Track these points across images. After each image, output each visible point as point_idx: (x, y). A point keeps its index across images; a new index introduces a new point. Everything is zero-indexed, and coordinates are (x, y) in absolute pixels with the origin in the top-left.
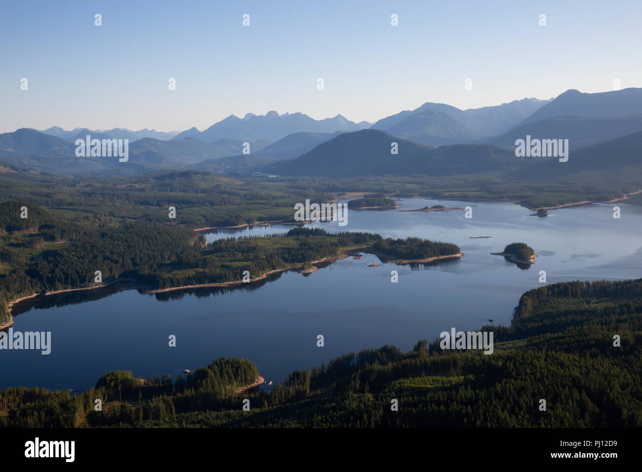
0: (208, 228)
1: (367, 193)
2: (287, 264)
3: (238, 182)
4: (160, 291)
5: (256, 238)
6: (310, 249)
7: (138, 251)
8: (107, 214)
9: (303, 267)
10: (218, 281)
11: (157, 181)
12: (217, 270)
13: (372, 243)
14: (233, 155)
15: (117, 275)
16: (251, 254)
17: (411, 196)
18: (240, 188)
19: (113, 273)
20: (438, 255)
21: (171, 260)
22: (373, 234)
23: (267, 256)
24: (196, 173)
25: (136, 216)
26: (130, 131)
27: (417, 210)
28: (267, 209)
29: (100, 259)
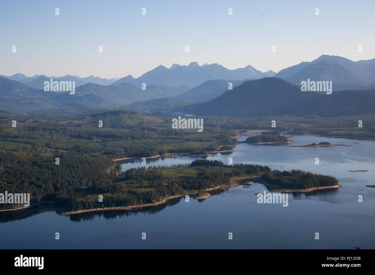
0: (126, 158)
1: (264, 131)
2: (185, 191)
3: (159, 120)
4: (73, 213)
5: (164, 168)
6: (207, 178)
7: (60, 178)
8: (44, 146)
9: (198, 193)
10: (124, 204)
11: (92, 119)
12: (125, 195)
13: (261, 174)
14: (159, 97)
15: (39, 198)
16: (155, 181)
17: (302, 134)
18: (159, 125)
19: (36, 196)
20: (318, 186)
21: (88, 186)
22: (263, 166)
23: (169, 183)
24: (124, 112)
25: (68, 148)
26: (79, 77)
27: (306, 146)
28: (178, 143)
29: (27, 184)
